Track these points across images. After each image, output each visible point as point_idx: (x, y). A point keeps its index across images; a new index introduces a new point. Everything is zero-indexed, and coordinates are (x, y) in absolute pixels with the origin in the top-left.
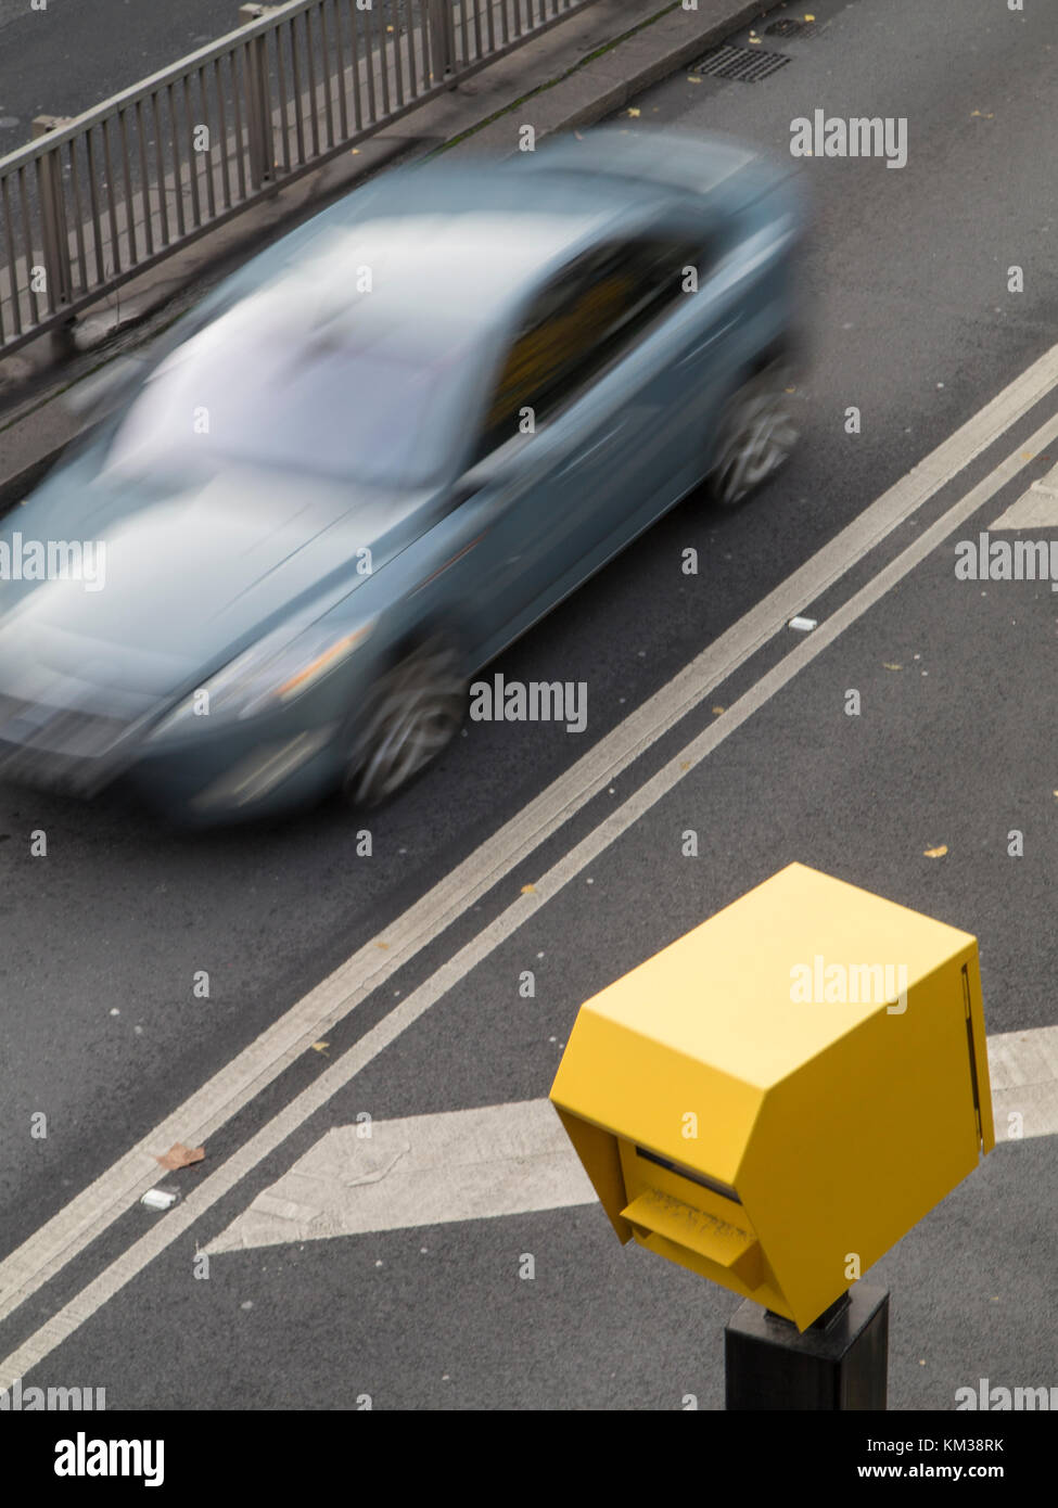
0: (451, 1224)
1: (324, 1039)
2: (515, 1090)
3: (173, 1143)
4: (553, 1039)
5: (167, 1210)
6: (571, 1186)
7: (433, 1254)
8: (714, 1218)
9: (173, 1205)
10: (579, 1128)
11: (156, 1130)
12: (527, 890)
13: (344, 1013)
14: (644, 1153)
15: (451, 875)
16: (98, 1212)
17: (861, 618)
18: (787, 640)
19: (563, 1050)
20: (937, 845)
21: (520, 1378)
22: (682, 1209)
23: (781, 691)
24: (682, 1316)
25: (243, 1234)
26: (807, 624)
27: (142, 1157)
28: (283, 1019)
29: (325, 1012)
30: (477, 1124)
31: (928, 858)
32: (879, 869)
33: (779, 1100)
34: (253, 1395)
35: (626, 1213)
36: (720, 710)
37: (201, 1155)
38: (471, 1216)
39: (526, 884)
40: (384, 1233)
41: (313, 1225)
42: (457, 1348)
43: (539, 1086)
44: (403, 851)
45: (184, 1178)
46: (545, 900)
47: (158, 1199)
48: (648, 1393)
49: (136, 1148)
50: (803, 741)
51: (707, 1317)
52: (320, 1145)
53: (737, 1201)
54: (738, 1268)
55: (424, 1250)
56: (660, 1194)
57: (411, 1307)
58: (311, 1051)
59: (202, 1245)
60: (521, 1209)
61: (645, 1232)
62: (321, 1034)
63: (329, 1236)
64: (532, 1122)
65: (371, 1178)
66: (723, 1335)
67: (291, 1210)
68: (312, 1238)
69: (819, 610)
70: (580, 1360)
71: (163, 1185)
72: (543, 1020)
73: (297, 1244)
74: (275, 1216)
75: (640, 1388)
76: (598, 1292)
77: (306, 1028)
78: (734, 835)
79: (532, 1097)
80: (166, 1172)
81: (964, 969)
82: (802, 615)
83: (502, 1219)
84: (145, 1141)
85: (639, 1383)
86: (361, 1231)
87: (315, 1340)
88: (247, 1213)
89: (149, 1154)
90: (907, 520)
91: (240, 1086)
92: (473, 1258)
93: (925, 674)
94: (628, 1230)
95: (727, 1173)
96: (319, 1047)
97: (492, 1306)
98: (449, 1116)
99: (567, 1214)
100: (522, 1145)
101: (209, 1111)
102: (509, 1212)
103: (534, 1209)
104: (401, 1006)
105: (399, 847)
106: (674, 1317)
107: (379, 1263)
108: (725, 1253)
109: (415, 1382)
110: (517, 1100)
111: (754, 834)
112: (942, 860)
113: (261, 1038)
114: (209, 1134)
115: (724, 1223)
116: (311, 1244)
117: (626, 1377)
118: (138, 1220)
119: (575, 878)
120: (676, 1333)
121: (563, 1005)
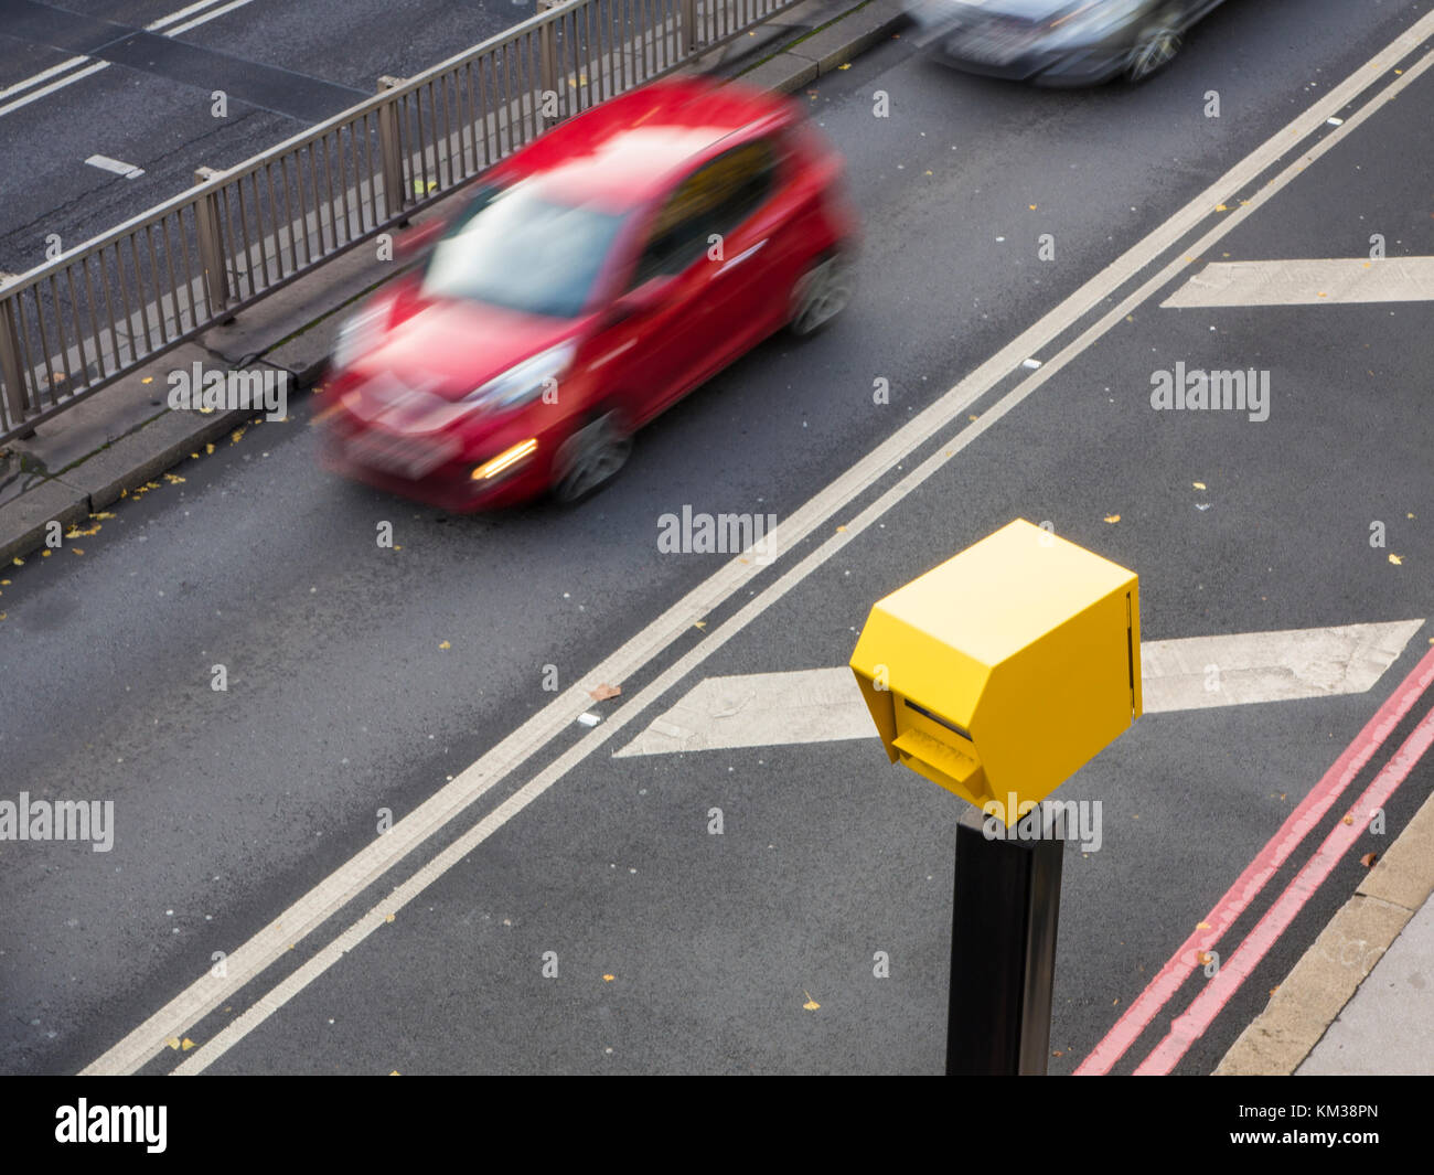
0: (779, 746)
1: (703, 620)
2: (826, 661)
3: (601, 682)
4: (852, 628)
5: (594, 727)
6: (861, 725)
7: (767, 765)
8: (953, 750)
9: (598, 724)
10: (865, 682)
11: (590, 674)
12: (841, 530)
13: (716, 605)
14: (909, 704)
15: (791, 517)
16: (549, 726)
17: (1071, 362)
18: (1021, 374)
19: (859, 637)
20: (1113, 514)
21: (820, 850)
22: (933, 743)
23: (1015, 408)
24: (928, 816)
25: (643, 745)
26: (1035, 364)
27: (579, 691)
28: (676, 606)
29: (704, 603)
30: (800, 681)
31: (1108, 523)
32: (1074, 528)
33: (1000, 674)
34: (644, 852)
35: (897, 743)
36: (974, 418)
37: (618, 692)
38: (793, 742)
39: (840, 526)
40: (734, 750)
41: (689, 741)
42: (779, 828)
43: (842, 659)
44: (760, 500)
45: (606, 707)
46: (852, 537)
47: (590, 719)
48: (902, 865)
49: (576, 685)
50: (1028, 441)
51: (944, 816)
52: (697, 689)
53: (970, 739)
54: (967, 784)
55: (761, 762)
56: (919, 732)
57: (750, 799)
58: (694, 628)
59: (616, 751)
60: (826, 739)
61: (908, 756)
62: (700, 617)
63: (699, 750)
64: (838, 681)
65: (729, 713)
66: (955, 829)
67: (675, 731)
68: (687, 750)
69: (1044, 355)
70: (859, 840)
71: (592, 710)
72: (847, 615)
73: (678, 753)
74: (665, 734)
75: (898, 861)
76: (873, 796)
77: (691, 612)
78: (979, 501)
79: (836, 666)
80: (595, 702)
81: (1128, 595)
82: (1033, 357)
83: (812, 744)
84: (582, 681)
85: (897, 858)
86: (720, 747)
87: (686, 817)
88: (647, 731)
89: (585, 690)
90: (1106, 298)
91: (646, 649)
92: (792, 769)
93: (1112, 401)
94: (897, 754)
95: (964, 721)
96: (699, 625)
97: (804, 802)
98: (782, 675)
99: (857, 743)
100: (828, 695)
101: (625, 664)
102: (818, 740)
103: (835, 739)
104: (754, 601)
105: (758, 497)
106: (922, 815)
107: (731, 769)
108: (960, 772)
109: (750, 848)
110: (827, 667)
111: (992, 501)
112: (1116, 524)
113: (662, 618)
114: (624, 678)
115: (960, 753)
116: (687, 754)
117: (889, 853)
118: (575, 732)
119: (873, 524)
120: (923, 826)
121: (861, 606)
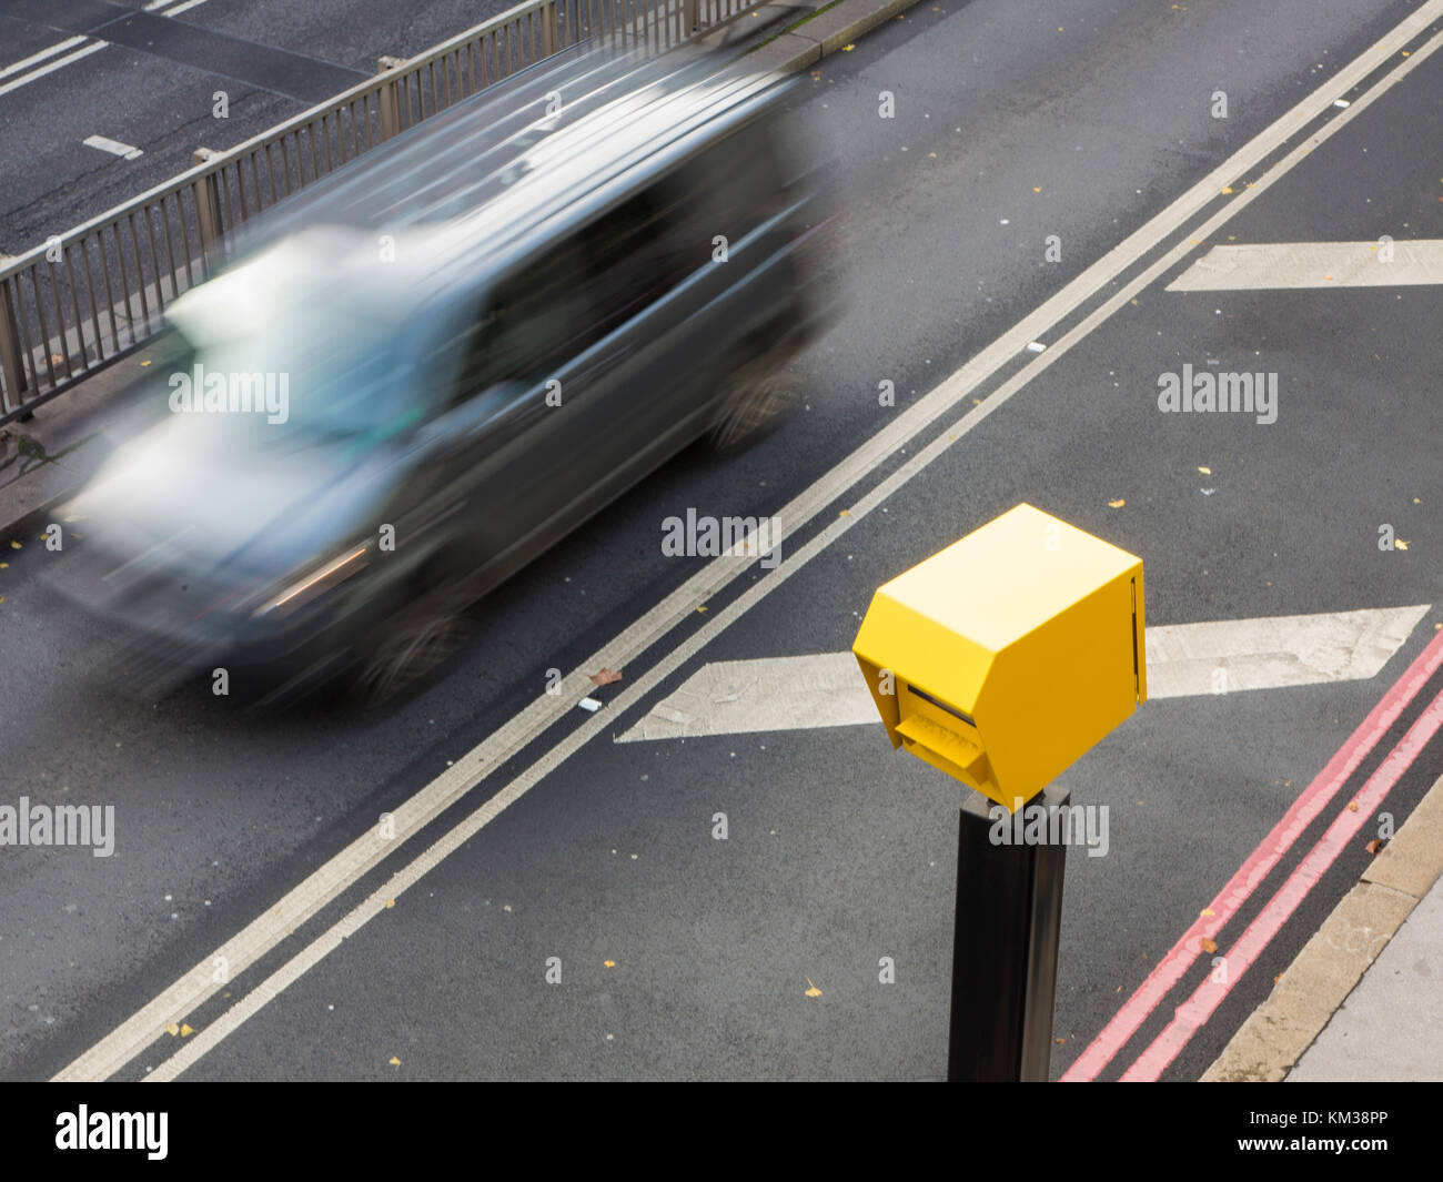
0: (782, 732)
1: (705, 605)
2: (829, 646)
3: (602, 667)
4: (855, 613)
5: (596, 712)
6: (863, 710)
7: (770, 750)
8: (956, 735)
9: (600, 709)
10: (871, 670)
11: (591, 659)
12: (844, 514)
13: (719, 588)
14: (913, 689)
15: (794, 502)
16: (550, 711)
17: (1076, 345)
18: (1025, 358)
19: (862, 622)
20: (1118, 499)
21: (821, 836)
22: (938, 729)
23: (1019, 391)
24: (931, 801)
25: (644, 731)
26: (1040, 347)
27: (580, 676)
28: (678, 591)
29: (707, 588)
30: (802, 666)
31: (1112, 508)
32: (1079, 512)
33: (1003, 658)
34: (645, 837)
35: (900, 728)
36: (978, 402)
37: (620, 677)
38: (795, 727)
39: (843, 509)
40: (738, 735)
41: (691, 726)
42: (781, 814)
43: (845, 644)
44: (763, 484)
45: (604, 694)
46: (855, 522)
47: (591, 705)
48: (905, 851)
49: (577, 670)
50: (1032, 425)
51: (947, 803)
52: (699, 673)
53: (974, 725)
54: (970, 769)
55: (763, 748)
56: (922, 718)
57: (752, 785)
58: (696, 612)
59: (617, 736)
60: (828, 724)
61: (911, 742)
62: (702, 602)
63: (701, 735)
64: (836, 668)
65: (730, 698)
66: (958, 816)
67: (677, 717)
68: (690, 735)
69: (1048, 338)
70: (861, 826)
71: (594, 696)
72: (849, 600)
73: (680, 739)
74: (666, 720)
75: (901, 848)
76: (876, 782)
77: (694, 597)
78: (983, 485)
79: (839, 651)
80: (596, 687)
81: (1133, 581)
82: (1037, 341)
83: (816, 730)
84: (583, 665)
85: (900, 844)
86: (722, 733)
87: (688, 803)
88: (648, 716)
89: (585, 675)
90: (1111, 281)
91: (648, 633)
92: (794, 754)
93: (1116, 384)
94: (900, 740)
95: (967, 706)
96: (701, 610)
97: (806, 787)
98: (784, 660)
99: (859, 729)
100: (831, 681)
101: (627, 648)
102: (820, 726)
103: (838, 724)
104: (756, 586)
105: (761, 481)
106: (925, 801)
107: (733, 754)
108: (963, 758)
109: (752, 835)
110: (830, 652)
111: (996, 485)
112: (1120, 509)
113: (663, 602)
114: (626, 663)
115: (963, 739)
116: (689, 739)
117: (892, 839)
118: (577, 716)
119: (876, 508)
120: (926, 812)
121: (863, 591)
